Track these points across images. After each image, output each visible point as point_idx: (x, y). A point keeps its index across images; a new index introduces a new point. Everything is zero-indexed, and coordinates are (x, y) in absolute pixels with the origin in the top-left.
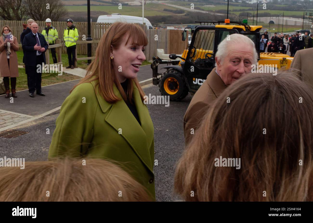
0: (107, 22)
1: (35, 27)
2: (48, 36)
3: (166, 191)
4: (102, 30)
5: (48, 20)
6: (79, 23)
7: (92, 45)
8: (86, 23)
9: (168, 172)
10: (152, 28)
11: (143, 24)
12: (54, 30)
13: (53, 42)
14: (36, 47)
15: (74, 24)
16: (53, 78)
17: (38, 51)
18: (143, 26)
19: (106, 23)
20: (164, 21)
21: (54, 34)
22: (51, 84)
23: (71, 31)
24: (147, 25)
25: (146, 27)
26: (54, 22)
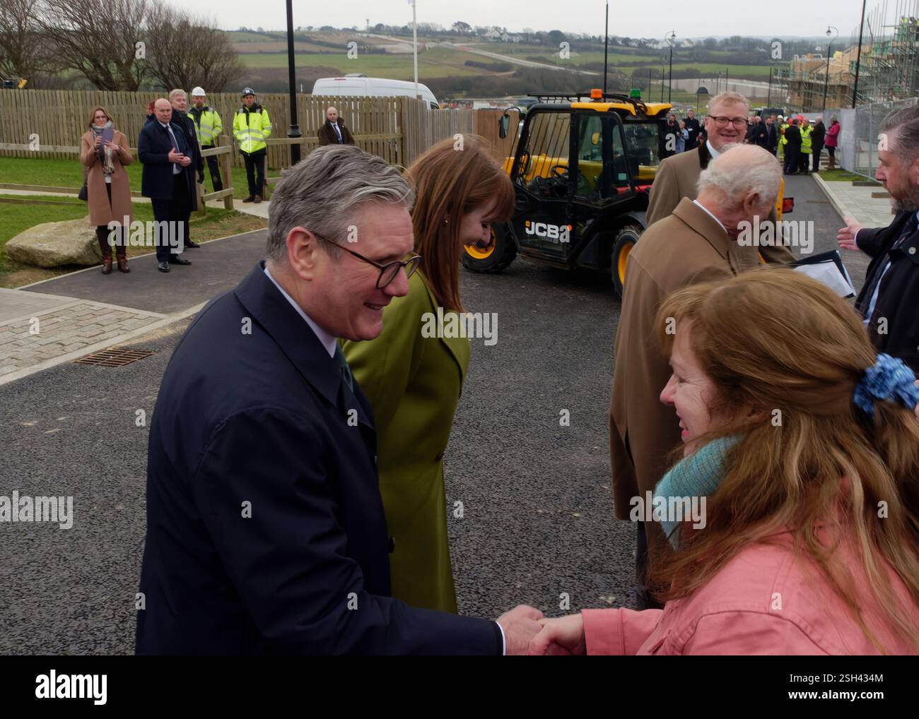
0: (334, 93)
1: (164, 108)
2: (201, 128)
3: (463, 474)
4: (323, 111)
5: (198, 91)
6: (272, 97)
7: (301, 148)
8: (287, 96)
9: (468, 433)
10: (438, 108)
11: (416, 98)
12: (213, 113)
13: (212, 141)
14: (172, 154)
15: (260, 98)
16: (214, 225)
17: (176, 164)
18: (417, 103)
19: (332, 97)
20: (467, 89)
21: (214, 124)
22: (209, 239)
23: (254, 116)
24: (426, 100)
25: (423, 105)
26: (212, 94)
